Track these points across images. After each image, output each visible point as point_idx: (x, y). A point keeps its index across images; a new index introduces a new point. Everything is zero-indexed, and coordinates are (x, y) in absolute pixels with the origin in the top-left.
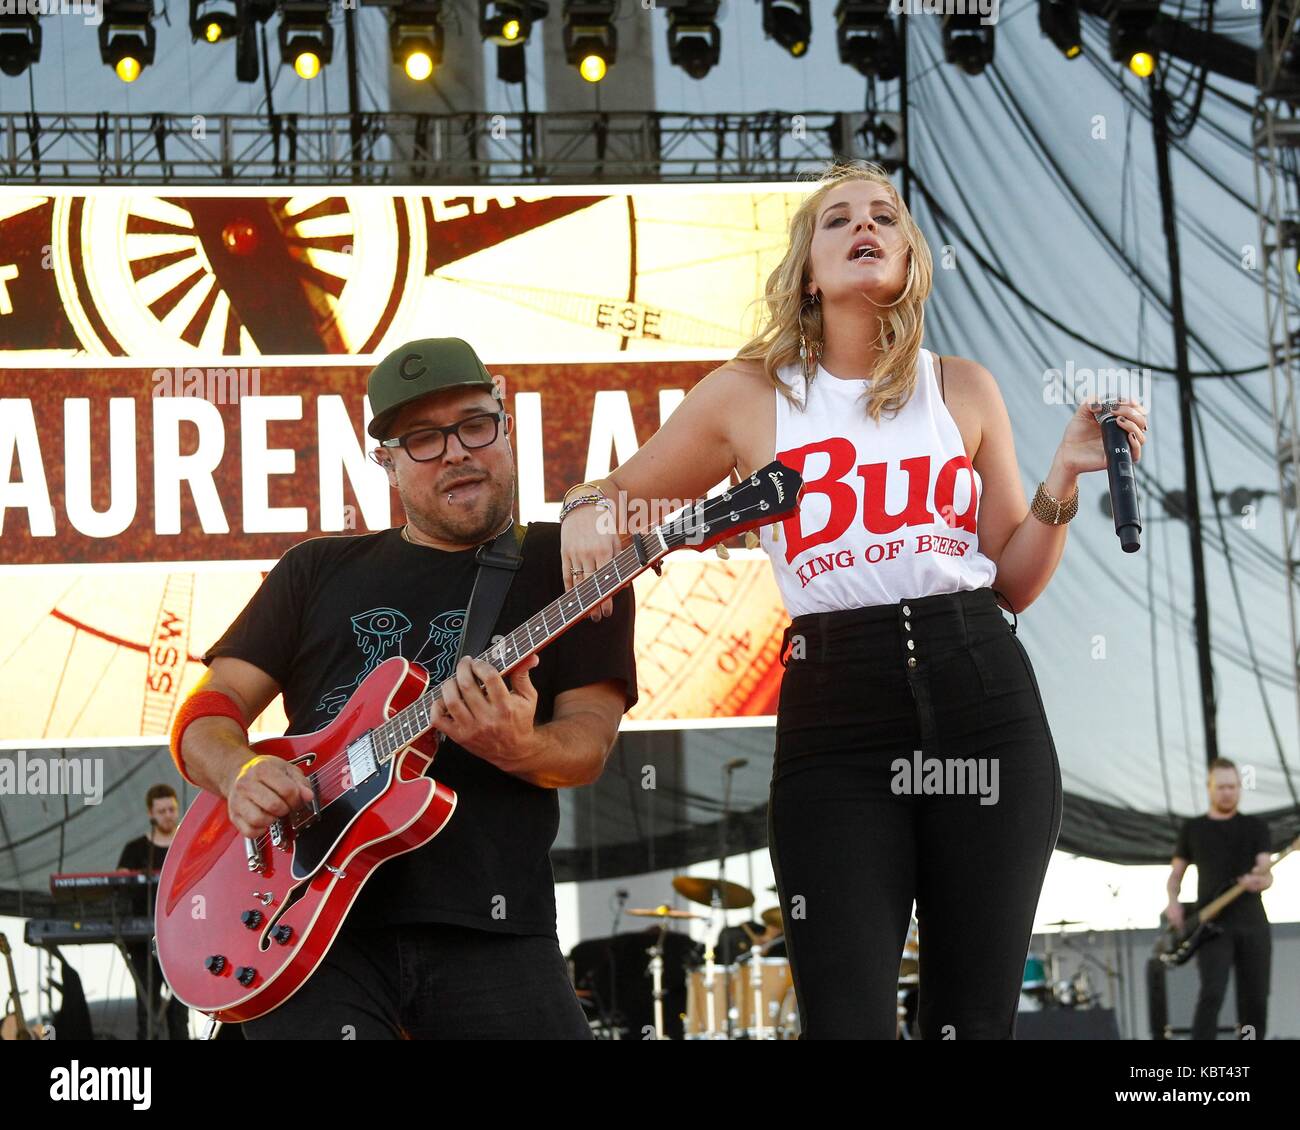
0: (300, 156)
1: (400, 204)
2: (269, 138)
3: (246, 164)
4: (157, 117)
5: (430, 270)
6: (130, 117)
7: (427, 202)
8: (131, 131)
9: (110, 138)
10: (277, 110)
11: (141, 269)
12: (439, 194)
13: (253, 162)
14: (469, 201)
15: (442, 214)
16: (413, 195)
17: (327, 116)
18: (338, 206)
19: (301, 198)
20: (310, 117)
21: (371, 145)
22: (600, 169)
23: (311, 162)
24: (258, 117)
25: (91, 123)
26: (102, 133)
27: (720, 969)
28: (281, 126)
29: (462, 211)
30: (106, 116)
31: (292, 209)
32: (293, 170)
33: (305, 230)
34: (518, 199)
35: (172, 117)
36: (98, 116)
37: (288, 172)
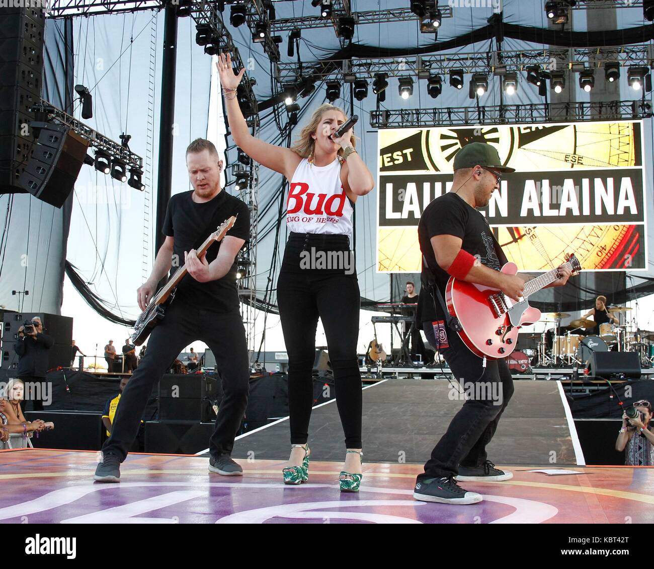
0: (485, 117)
1: (512, 129)
2: (477, 113)
3: (472, 120)
4: (448, 108)
5: (519, 147)
6: (441, 109)
7: (519, 128)
8: (442, 113)
9: (437, 114)
10: (480, 105)
11: (444, 148)
12: (522, 126)
13: (474, 119)
14: (530, 128)
15: (523, 132)
16: (515, 127)
17: (495, 106)
18: (495, 130)
19: (486, 128)
20: (488, 107)
21: (505, 113)
22: (566, 118)
23: (489, 119)
24: (474, 107)
25: (432, 111)
26: (435, 113)
28: (481, 110)
29: (528, 131)
30: (435, 109)
31: (483, 131)
32: (483, 121)
33: (487, 137)
34: (543, 127)
35: (452, 108)
36: (433, 109)
37: (482, 122)
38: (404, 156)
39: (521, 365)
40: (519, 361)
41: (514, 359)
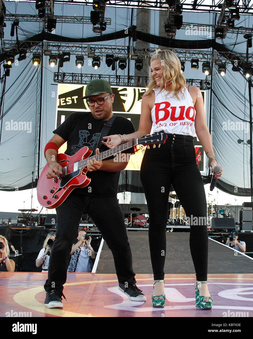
0: (120, 82)
1: (135, 90)
2: (116, 79)
3: (112, 83)
4: (100, 75)
5: (138, 100)
6: (96, 75)
7: (139, 90)
8: (96, 77)
9: (92, 78)
10: (117, 75)
12: (141, 89)
13: (113, 82)
14: (145, 90)
15: (141, 91)
16: (137, 89)
17: (124, 76)
18: (125, 90)
19: (120, 88)
20: (122, 76)
21: (131, 81)
23: (122, 83)
24: (114, 76)
25: (90, 75)
26: (91, 77)
27: (176, 208)
28: (118, 77)
29: (144, 91)
30: (92, 74)
31: (119, 90)
32: (119, 84)
33: (120, 93)
35: (102, 75)
36: (91, 74)
37: (118, 84)
38: (73, 100)
39: (142, 223)
40: (141, 221)
41: (139, 219)
